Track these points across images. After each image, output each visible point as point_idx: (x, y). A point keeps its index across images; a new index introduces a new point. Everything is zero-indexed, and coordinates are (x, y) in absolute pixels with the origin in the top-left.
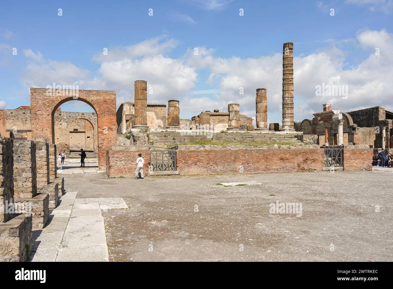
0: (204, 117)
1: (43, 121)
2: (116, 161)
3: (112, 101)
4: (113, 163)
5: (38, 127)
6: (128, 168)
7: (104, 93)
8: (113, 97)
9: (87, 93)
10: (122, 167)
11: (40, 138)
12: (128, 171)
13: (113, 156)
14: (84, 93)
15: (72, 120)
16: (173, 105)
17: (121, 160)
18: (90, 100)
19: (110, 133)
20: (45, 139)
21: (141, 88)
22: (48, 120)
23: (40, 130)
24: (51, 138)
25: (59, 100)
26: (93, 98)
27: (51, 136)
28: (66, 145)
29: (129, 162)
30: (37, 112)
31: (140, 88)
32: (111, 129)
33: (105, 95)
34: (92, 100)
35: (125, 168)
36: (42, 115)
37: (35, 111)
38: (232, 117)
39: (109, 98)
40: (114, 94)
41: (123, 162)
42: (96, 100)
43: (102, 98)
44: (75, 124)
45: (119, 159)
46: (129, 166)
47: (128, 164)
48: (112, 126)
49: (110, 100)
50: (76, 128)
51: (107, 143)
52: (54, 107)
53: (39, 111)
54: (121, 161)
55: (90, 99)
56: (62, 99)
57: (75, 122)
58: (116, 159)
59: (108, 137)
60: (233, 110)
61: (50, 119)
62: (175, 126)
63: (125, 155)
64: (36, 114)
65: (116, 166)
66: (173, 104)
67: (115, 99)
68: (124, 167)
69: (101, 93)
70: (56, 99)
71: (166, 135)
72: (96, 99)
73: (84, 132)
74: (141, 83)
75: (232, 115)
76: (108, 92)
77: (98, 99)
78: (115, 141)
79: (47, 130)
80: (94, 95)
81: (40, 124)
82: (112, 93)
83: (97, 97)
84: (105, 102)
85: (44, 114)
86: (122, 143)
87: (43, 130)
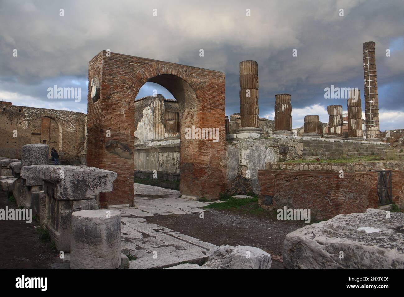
3: (221, 87)
7: (210, 74)
9: (188, 69)
14: (185, 69)
16: (284, 101)
18: (191, 82)
20: (123, 147)
26: (195, 80)
30: (112, 96)
31: (253, 71)
33: (212, 77)
34: (195, 83)
37: (109, 93)
38: (337, 122)
39: (216, 82)
40: (222, 76)
41: (352, 195)
42: (200, 83)
43: (207, 81)
48: (220, 127)
51: (214, 156)
53: (116, 94)
55: (192, 80)
59: (214, 145)
60: (338, 113)
64: (110, 98)
66: (286, 99)
67: (224, 84)
69: (206, 73)
72: (199, 81)
73: (40, 134)
75: (337, 119)
76: (216, 73)
77: (203, 82)
78: (224, 152)
79: (126, 129)
80: (198, 74)
81: (117, 119)
82: (220, 74)
83: (201, 79)
84: (211, 87)
85: (123, 100)
86: (232, 154)
87: (120, 129)
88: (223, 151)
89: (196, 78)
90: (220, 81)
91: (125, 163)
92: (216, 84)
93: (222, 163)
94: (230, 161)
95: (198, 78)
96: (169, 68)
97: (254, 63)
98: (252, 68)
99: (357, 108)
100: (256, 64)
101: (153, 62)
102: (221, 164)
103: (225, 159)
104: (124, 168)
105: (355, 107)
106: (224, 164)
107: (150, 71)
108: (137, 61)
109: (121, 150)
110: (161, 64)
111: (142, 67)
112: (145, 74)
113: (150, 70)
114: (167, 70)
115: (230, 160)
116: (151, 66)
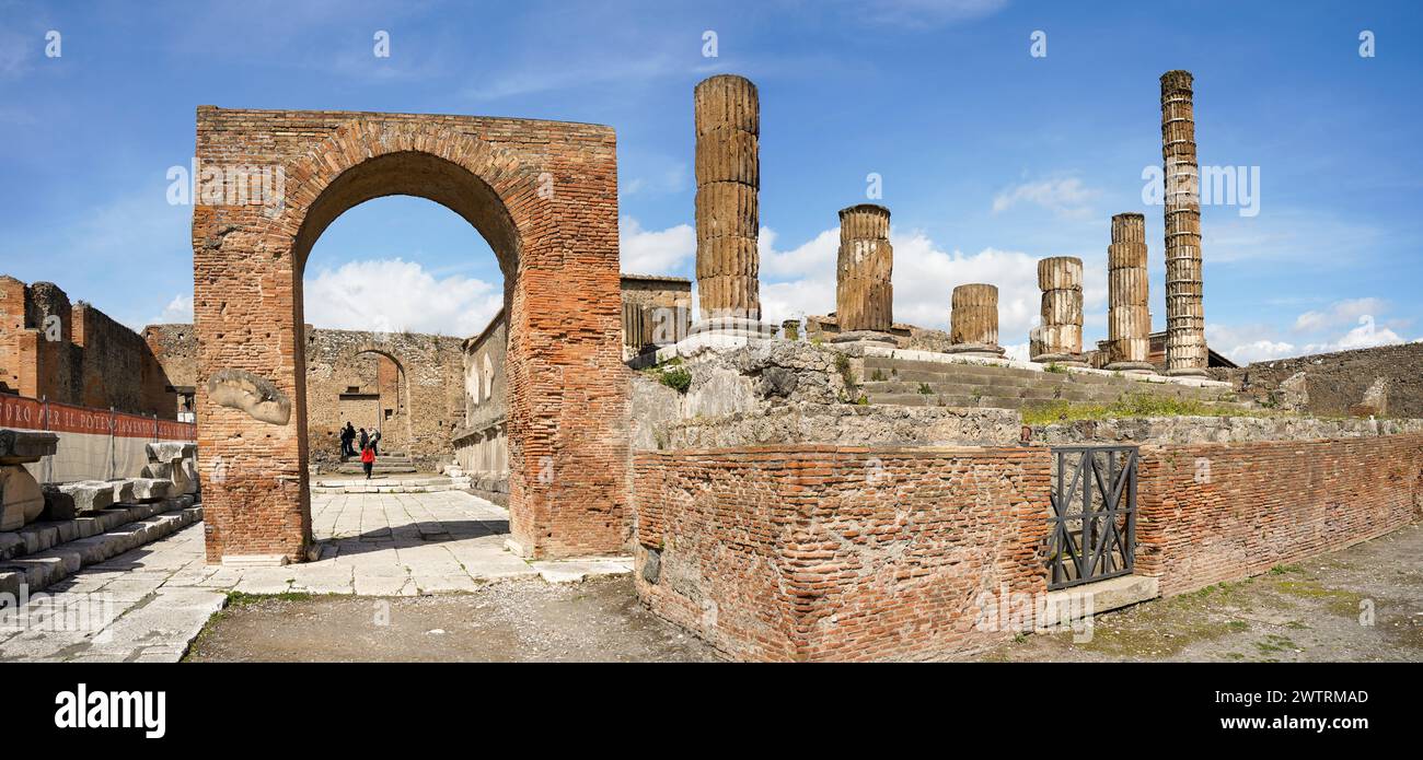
0: (981, 303)
1: (252, 289)
2: (849, 545)
3: (600, 178)
4: (826, 565)
5: (227, 318)
6: (928, 593)
7: (556, 134)
8: (602, 155)
9: (470, 129)
10: (889, 589)
11: (238, 379)
12: (930, 615)
13: (832, 501)
14: (459, 129)
15: (346, 355)
16: (871, 231)
17: (887, 528)
18: (486, 170)
19: (591, 358)
20: (258, 388)
21: (739, 116)
22: (276, 282)
23: (238, 338)
24: (291, 380)
25: (331, 172)
26: (499, 161)
27: (292, 368)
28: (330, 433)
29: (935, 545)
30: (226, 239)
31: (731, 116)
32: (591, 335)
33: (562, 144)
34: (499, 172)
35: (909, 598)
36: (244, 253)
37: (214, 230)
38: (1064, 311)
39: (580, 161)
40: (606, 139)
41: (896, 549)
42: (517, 172)
43: (546, 160)
44: (350, 371)
45: (870, 524)
46: (932, 577)
47: (929, 561)
48: (599, 318)
49: (584, 173)
50: (354, 384)
51: (579, 413)
52: (304, 209)
53: (234, 233)
54: (884, 540)
55: (489, 164)
56: (349, 164)
57: (352, 366)
58: (854, 526)
59: (578, 379)
60: (1068, 282)
61: (285, 276)
62: (882, 331)
63: (912, 485)
64: (217, 248)
65: (852, 589)
66: (871, 225)
67: (611, 166)
68: (900, 586)
69: (541, 134)
70: (318, 164)
71: (882, 369)
72: (514, 163)
73: (376, 397)
74: (739, 92)
75: (1064, 302)
76: (577, 130)
77: (528, 168)
78: (616, 402)
79: (268, 335)
80: (509, 140)
81: (239, 306)
82: (594, 132)
83: (521, 156)
84: (562, 182)
85: (257, 249)
86: (646, 411)
87: (249, 336)
88: (611, 399)
89: (503, 153)
90: (597, 157)
91: (269, 436)
92: (580, 169)
93: (608, 439)
94: (640, 432)
95: (508, 153)
96: (404, 132)
97: (739, 84)
98: (727, 105)
99: (1132, 270)
100: (746, 89)
101: (348, 120)
102: (605, 441)
103: (620, 426)
104: (266, 450)
105: (1127, 270)
106: (618, 442)
107: (341, 151)
108: (298, 124)
109: (252, 399)
110: (378, 123)
111: (312, 139)
112: (325, 162)
113: (339, 146)
114: (398, 140)
115: (639, 429)
116: (343, 132)
